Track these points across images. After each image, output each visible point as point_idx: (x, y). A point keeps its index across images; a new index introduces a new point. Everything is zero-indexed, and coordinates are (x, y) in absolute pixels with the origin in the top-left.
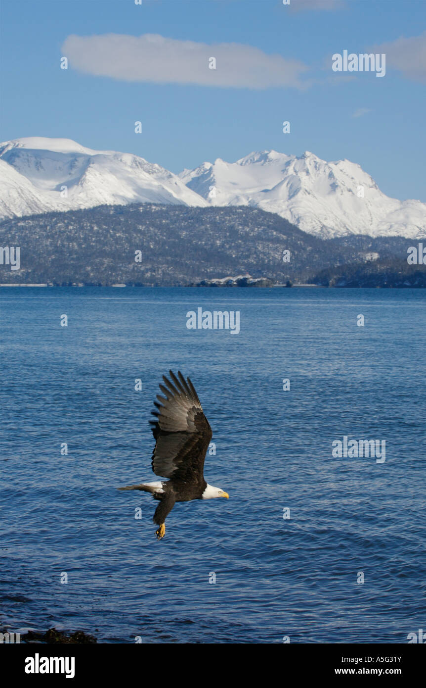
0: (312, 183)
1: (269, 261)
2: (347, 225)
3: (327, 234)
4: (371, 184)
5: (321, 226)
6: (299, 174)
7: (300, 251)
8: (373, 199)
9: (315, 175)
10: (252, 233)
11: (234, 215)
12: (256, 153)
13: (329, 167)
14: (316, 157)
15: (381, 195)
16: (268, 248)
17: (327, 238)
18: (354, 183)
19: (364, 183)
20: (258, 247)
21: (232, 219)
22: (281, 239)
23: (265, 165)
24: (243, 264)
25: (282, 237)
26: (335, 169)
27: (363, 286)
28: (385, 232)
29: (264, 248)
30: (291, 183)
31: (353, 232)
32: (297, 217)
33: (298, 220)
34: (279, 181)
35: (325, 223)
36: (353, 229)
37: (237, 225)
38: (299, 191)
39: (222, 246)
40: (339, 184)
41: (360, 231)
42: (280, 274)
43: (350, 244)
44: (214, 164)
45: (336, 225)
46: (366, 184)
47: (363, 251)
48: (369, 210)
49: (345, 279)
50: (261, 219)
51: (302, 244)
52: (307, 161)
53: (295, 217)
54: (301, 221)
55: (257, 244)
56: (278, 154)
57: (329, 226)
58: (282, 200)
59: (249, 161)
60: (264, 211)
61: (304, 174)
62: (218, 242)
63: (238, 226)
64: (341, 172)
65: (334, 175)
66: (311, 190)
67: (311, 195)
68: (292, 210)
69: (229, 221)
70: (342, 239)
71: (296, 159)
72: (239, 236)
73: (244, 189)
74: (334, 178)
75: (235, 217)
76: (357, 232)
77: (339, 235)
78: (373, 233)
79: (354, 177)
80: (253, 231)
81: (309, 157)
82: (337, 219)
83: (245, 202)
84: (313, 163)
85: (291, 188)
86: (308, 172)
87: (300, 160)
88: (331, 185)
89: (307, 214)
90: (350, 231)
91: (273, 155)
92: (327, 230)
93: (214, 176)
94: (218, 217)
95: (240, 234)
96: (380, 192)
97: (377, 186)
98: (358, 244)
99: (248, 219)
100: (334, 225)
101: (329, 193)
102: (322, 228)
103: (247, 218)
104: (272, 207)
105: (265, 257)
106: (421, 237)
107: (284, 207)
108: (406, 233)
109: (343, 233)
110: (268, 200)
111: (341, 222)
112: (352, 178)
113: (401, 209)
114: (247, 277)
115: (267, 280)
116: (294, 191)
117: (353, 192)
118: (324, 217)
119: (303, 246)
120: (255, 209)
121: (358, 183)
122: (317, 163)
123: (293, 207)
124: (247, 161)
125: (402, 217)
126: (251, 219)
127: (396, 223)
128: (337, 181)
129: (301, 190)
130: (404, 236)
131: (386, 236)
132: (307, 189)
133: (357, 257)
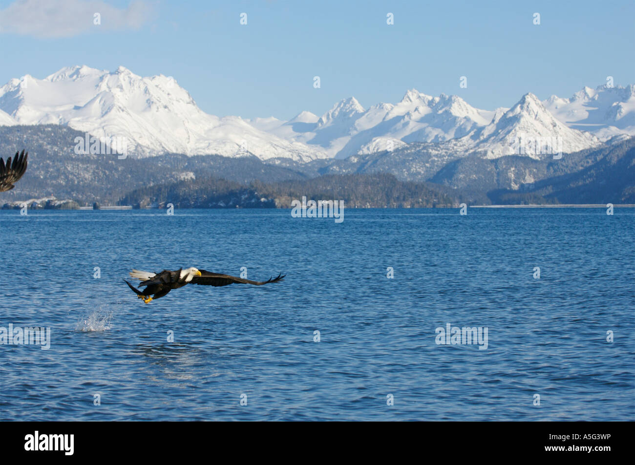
0: (126, 99)
1: (79, 182)
2: (163, 144)
3: (142, 153)
4: (188, 100)
5: (136, 145)
6: (113, 90)
7: (111, 171)
8: (191, 115)
9: (129, 90)
10: (61, 153)
11: (42, 133)
12: (67, 68)
13: (145, 83)
14: (130, 72)
15: (198, 112)
16: (78, 168)
17: (141, 157)
18: (170, 99)
19: (181, 99)
20: (68, 168)
21: (40, 138)
22: (92, 158)
23: (76, 81)
24: (52, 185)
25: (94, 158)
26: (151, 83)
28: (203, 151)
29: (73, 168)
30: (104, 99)
31: (170, 151)
32: (110, 136)
34: (92, 98)
35: (140, 143)
36: (169, 148)
37: (45, 143)
38: (112, 108)
40: (155, 100)
41: (177, 150)
42: (90, 196)
43: (165, 163)
44: (22, 81)
45: (152, 143)
46: (183, 101)
47: (178, 170)
48: (186, 128)
50: (71, 138)
52: (121, 76)
53: (108, 135)
55: (66, 164)
56: (90, 69)
57: (144, 145)
58: (95, 118)
59: (60, 77)
60: (74, 130)
61: (118, 90)
63: (47, 145)
64: (156, 88)
65: (150, 91)
66: (125, 107)
67: (124, 112)
68: (105, 128)
69: (37, 141)
70: (157, 158)
71: (109, 75)
72: (48, 156)
73: (54, 106)
74: (149, 94)
75: (43, 136)
76: (175, 151)
77: (154, 153)
78: (191, 151)
79: (170, 93)
80: (62, 150)
81: (123, 72)
82: (153, 137)
83: (55, 121)
84: (128, 78)
85: (104, 105)
86: (121, 88)
87: (114, 76)
88: (147, 101)
90: (166, 149)
91: (85, 70)
92: (141, 148)
93: (22, 93)
94: (25, 136)
95: (49, 154)
96: (198, 108)
97: (194, 102)
98: (173, 163)
99: (56, 139)
100: (149, 143)
101: (145, 110)
102: (136, 147)
103: (56, 137)
104: (84, 124)
105: (75, 178)
106: (241, 155)
107: (96, 125)
108: (226, 151)
109: (159, 152)
110: (80, 118)
111: (157, 140)
112: (169, 94)
113: (220, 126)
114: (52, 199)
115: (72, 202)
116: (107, 108)
117: (170, 108)
118: (139, 136)
119: (115, 167)
120: (65, 128)
121: (175, 99)
122: (131, 79)
123: (107, 125)
124: (58, 77)
125: (220, 134)
126: (60, 138)
127: (215, 141)
128: (153, 97)
129: (115, 107)
130: (222, 154)
131: (204, 155)
132: (121, 106)
133: (172, 177)
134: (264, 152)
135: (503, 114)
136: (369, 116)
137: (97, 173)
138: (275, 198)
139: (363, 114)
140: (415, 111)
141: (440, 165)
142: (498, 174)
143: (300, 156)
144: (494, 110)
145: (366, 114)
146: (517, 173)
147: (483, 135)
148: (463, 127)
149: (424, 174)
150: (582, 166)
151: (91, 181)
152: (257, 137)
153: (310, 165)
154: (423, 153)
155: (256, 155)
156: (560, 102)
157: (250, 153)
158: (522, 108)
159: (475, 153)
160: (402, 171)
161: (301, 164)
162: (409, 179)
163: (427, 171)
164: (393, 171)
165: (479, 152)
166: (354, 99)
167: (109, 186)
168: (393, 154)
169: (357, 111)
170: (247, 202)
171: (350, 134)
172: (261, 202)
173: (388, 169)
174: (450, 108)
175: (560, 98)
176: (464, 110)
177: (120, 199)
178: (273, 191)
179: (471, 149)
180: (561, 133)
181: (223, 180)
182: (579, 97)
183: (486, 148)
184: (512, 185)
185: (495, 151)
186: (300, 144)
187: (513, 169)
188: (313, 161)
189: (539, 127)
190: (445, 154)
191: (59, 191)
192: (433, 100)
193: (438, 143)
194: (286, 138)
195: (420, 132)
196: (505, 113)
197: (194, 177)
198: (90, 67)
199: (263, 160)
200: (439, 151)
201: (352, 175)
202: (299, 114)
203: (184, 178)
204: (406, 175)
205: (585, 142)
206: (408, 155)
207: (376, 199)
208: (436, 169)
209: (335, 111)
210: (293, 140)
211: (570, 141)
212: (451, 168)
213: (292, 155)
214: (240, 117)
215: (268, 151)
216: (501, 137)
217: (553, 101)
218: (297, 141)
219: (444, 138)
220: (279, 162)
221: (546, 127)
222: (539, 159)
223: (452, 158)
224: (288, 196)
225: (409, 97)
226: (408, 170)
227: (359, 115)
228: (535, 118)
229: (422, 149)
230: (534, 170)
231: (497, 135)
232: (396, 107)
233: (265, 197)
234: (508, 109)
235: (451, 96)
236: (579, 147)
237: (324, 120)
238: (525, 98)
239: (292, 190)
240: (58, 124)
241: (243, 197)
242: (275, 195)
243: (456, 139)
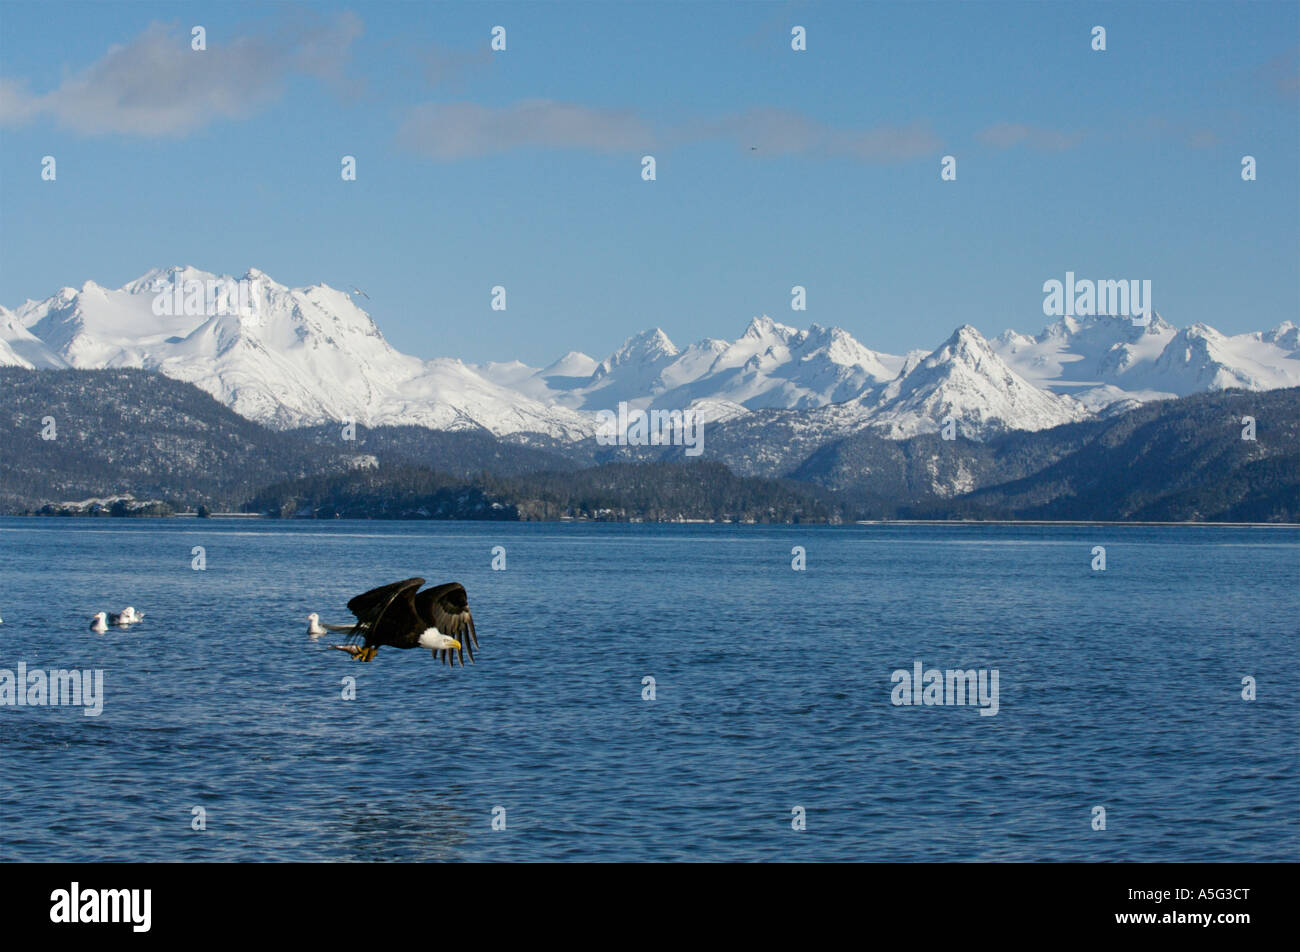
0: (261, 326)
1: (176, 470)
2: (324, 405)
3: (288, 422)
4: (370, 330)
5: (277, 406)
7: (232, 453)
8: (373, 356)
9: (266, 311)
10: (146, 418)
11: (112, 384)
12: (160, 271)
13: (294, 299)
14: (269, 278)
15: (387, 350)
16: (174, 446)
17: (286, 428)
18: (338, 327)
19: (357, 328)
20: (156, 444)
21: (110, 392)
22: (199, 429)
24: (129, 475)
25: (202, 428)
26: (304, 299)
27: (344, 516)
28: (394, 418)
29: (167, 445)
30: (221, 328)
31: (335, 417)
32: (232, 389)
33: (235, 395)
34: (201, 324)
35: (284, 402)
36: (334, 413)
37: (118, 401)
38: (237, 341)
39: (90, 441)
40: (311, 329)
41: (348, 416)
42: (194, 495)
43: (327, 439)
44: (81, 291)
45: (305, 404)
46: (360, 330)
47: (349, 453)
48: (365, 377)
49: (310, 503)
50: (162, 393)
51: (237, 439)
53: (228, 389)
54: (239, 397)
55: (153, 438)
56: (198, 273)
57: (293, 407)
58: (205, 359)
60: (169, 379)
62: (82, 434)
63: (120, 404)
64: (314, 307)
65: (302, 312)
66: (259, 341)
67: (258, 349)
68: (223, 376)
69: (104, 397)
70: (314, 429)
72: (121, 423)
73: (136, 337)
74: (302, 318)
75: (115, 388)
76: (344, 419)
77: (308, 422)
78: (373, 419)
79: (339, 316)
80: (147, 414)
81: (256, 278)
82: (307, 394)
83: (136, 362)
84: (264, 290)
85: (221, 336)
88: (297, 331)
89: (252, 384)
90: (329, 415)
92: (286, 412)
93: (81, 312)
94: (83, 389)
95: (123, 420)
96: (387, 344)
97: (380, 333)
98: (341, 440)
99: (137, 393)
100: (300, 404)
101: (292, 346)
102: (278, 410)
103: (137, 390)
104: (187, 369)
105: (168, 462)
106: (461, 427)
107: (209, 371)
108: (434, 420)
109: (318, 419)
110: (180, 359)
111: (313, 398)
112: (335, 318)
113: (424, 376)
114: (126, 499)
115: (162, 505)
116: (227, 342)
117: (337, 343)
118: (282, 390)
119: (239, 443)
120: (152, 375)
121: (346, 326)
122: (270, 291)
123: (226, 371)
124: (143, 286)
125: (425, 391)
126: (144, 392)
127: (415, 401)
128: (308, 323)
129: (241, 341)
130: (427, 425)
131: (394, 425)
132: (252, 338)
133: (337, 463)
134: (501, 421)
135: (919, 361)
136: (686, 362)
137: (207, 454)
138: (517, 503)
139: (675, 358)
140: (766, 354)
141: (808, 449)
142: (909, 466)
143: (564, 431)
144: (905, 355)
145: (681, 359)
146: (943, 466)
147: (884, 397)
148: (850, 383)
149: (779, 464)
150: (1057, 454)
151: (196, 468)
152: (490, 395)
153: (580, 446)
154: (780, 426)
155: (487, 427)
156: (1020, 341)
157: (476, 423)
158: (953, 351)
159: (869, 428)
160: (742, 459)
161: (566, 444)
162: (753, 474)
163: (785, 459)
164: (726, 459)
165: (876, 427)
166: (660, 332)
167: (228, 479)
168: (726, 429)
169: (664, 352)
170: (468, 509)
171: (652, 393)
172: (492, 508)
173: (717, 455)
174: (828, 350)
175: (1019, 333)
176: (853, 355)
177: (246, 499)
178: (514, 491)
179: (864, 421)
180: (1020, 396)
181: (427, 470)
182: (1053, 334)
183: (889, 421)
184: (934, 485)
185: (903, 426)
186: (564, 409)
187: (935, 458)
188: (587, 438)
189: (982, 384)
190: (818, 431)
191: (140, 486)
192: (798, 335)
193: (806, 412)
194: (540, 399)
195: (776, 392)
196: (924, 358)
197: (376, 464)
198: (199, 269)
199: (498, 436)
200: (807, 424)
201: (654, 464)
202: (563, 357)
203: (359, 466)
204: (747, 466)
205: (1063, 412)
206: (752, 431)
207: (694, 507)
208: (801, 456)
209: (626, 351)
210: (552, 401)
211: (1037, 410)
212: (829, 453)
213: (549, 428)
214: (459, 361)
215: (507, 420)
216: (916, 401)
217: (1008, 340)
218: (558, 403)
219: (817, 401)
220: (527, 440)
221: (995, 386)
222: (982, 441)
223: (830, 437)
224: (540, 499)
225: (755, 330)
226: (753, 457)
227: (669, 360)
228: (976, 370)
229: (778, 421)
230: (973, 460)
231: (909, 398)
232: (734, 346)
233: (499, 500)
234: (930, 353)
235: (830, 329)
236: (1051, 421)
237: (607, 367)
238: (958, 334)
239: (548, 489)
240: (141, 367)
241: (461, 500)
242: (517, 498)
243: (838, 404)
